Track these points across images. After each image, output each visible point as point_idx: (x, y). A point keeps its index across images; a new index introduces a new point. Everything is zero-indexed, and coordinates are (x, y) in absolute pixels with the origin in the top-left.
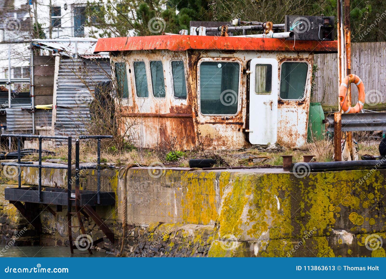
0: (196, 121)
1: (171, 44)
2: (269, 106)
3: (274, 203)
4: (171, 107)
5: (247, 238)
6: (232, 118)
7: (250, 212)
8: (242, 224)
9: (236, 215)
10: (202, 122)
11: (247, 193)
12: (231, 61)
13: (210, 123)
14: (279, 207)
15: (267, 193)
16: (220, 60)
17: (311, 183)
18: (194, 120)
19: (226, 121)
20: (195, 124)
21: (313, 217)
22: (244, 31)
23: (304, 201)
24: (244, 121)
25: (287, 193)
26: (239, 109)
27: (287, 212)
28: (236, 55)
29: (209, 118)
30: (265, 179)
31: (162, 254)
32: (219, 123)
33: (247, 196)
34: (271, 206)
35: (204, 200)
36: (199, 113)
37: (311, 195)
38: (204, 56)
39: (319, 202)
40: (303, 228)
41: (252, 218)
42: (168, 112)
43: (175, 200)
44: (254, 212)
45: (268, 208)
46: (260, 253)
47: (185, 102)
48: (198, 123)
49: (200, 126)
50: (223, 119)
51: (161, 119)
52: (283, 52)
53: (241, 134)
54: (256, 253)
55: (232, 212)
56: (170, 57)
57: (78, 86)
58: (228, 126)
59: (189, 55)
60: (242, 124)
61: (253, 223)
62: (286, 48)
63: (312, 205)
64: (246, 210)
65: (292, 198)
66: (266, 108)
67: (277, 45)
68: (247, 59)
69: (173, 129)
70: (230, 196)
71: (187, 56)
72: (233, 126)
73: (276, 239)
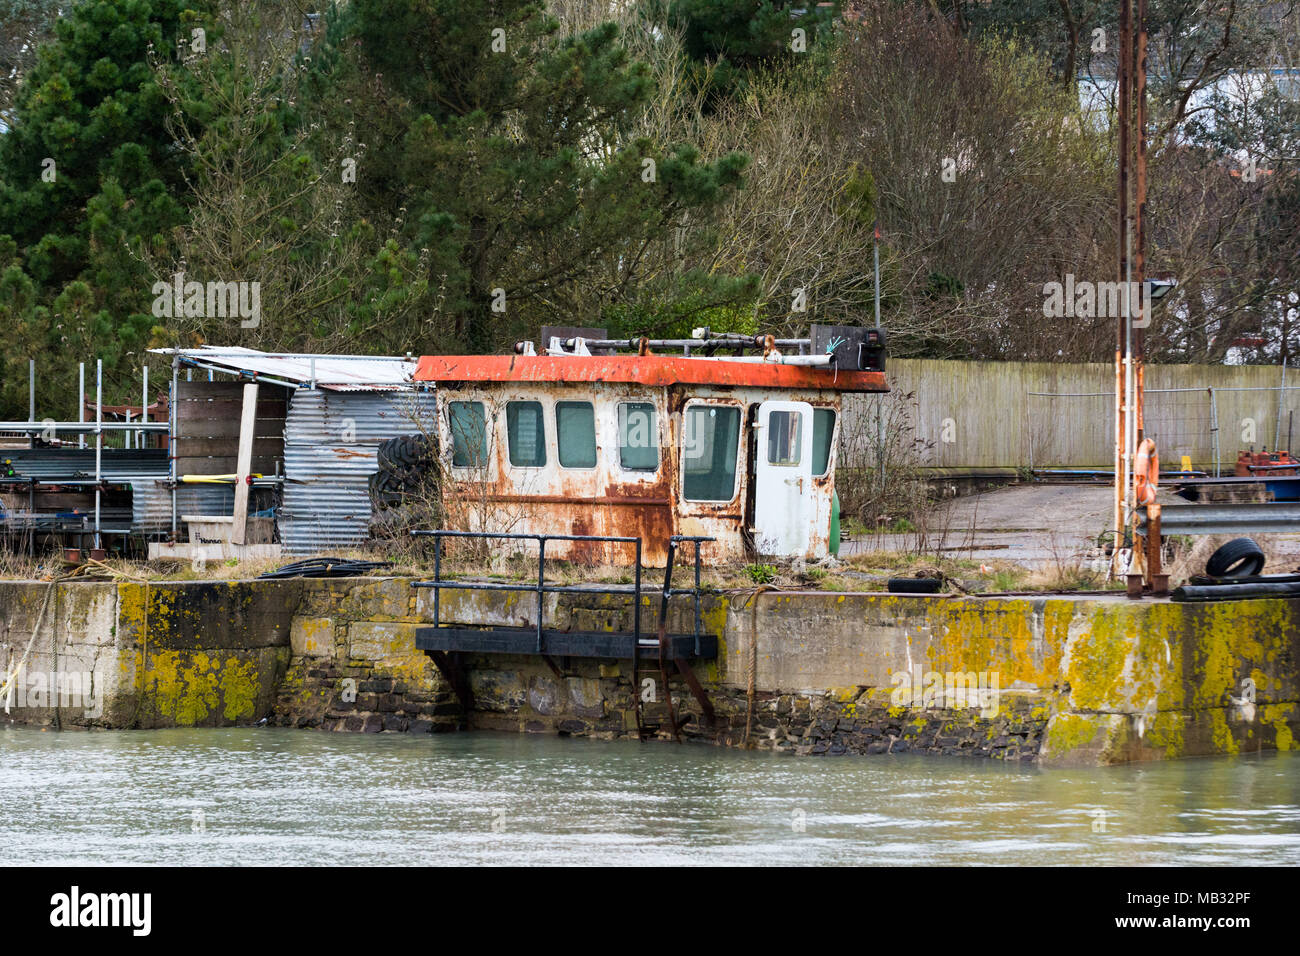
0: (677, 512)
1: (642, 372)
2: (795, 488)
3: (1163, 653)
4: (611, 485)
5: (1131, 708)
6: (726, 508)
7: (1135, 666)
8: (1123, 685)
9: (1110, 671)
10: (684, 514)
11: (1129, 635)
12: (729, 405)
13: (695, 516)
14: (1168, 659)
15: (1154, 635)
16: (716, 404)
17: (1206, 620)
18: (673, 511)
19: (719, 513)
20: (674, 517)
21: (1208, 677)
22: (686, 349)
23: (1197, 648)
24: (742, 513)
25: (1179, 636)
26: (736, 492)
27: (1178, 666)
28: (734, 394)
29: (693, 505)
30: (1154, 610)
31: (893, 738)
32: (708, 516)
33: (1128, 640)
34: (1159, 656)
35: (998, 646)
36: (681, 498)
37: (1206, 639)
38: (690, 395)
39: (1216, 651)
40: (1197, 695)
41: (1137, 677)
42: (601, 494)
43: (908, 649)
44: (1140, 667)
45: (1156, 660)
46: (1145, 734)
47: (652, 479)
48: (679, 515)
49: (681, 520)
50: (714, 509)
51: (578, 507)
52: (799, 389)
53: (738, 536)
54: (1141, 734)
55: (1097, 667)
56: (618, 394)
57: (316, 442)
58: (720, 521)
59: (670, 394)
60: (738, 518)
61: (1137, 685)
62: (809, 383)
63: (1207, 656)
64: (1129, 662)
65: (1184, 645)
66: (790, 491)
67: (793, 379)
68: (751, 401)
69: (613, 526)
70: (1087, 640)
71: (666, 395)
72: (727, 521)
73: (1164, 711)
